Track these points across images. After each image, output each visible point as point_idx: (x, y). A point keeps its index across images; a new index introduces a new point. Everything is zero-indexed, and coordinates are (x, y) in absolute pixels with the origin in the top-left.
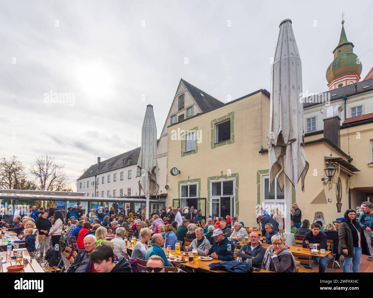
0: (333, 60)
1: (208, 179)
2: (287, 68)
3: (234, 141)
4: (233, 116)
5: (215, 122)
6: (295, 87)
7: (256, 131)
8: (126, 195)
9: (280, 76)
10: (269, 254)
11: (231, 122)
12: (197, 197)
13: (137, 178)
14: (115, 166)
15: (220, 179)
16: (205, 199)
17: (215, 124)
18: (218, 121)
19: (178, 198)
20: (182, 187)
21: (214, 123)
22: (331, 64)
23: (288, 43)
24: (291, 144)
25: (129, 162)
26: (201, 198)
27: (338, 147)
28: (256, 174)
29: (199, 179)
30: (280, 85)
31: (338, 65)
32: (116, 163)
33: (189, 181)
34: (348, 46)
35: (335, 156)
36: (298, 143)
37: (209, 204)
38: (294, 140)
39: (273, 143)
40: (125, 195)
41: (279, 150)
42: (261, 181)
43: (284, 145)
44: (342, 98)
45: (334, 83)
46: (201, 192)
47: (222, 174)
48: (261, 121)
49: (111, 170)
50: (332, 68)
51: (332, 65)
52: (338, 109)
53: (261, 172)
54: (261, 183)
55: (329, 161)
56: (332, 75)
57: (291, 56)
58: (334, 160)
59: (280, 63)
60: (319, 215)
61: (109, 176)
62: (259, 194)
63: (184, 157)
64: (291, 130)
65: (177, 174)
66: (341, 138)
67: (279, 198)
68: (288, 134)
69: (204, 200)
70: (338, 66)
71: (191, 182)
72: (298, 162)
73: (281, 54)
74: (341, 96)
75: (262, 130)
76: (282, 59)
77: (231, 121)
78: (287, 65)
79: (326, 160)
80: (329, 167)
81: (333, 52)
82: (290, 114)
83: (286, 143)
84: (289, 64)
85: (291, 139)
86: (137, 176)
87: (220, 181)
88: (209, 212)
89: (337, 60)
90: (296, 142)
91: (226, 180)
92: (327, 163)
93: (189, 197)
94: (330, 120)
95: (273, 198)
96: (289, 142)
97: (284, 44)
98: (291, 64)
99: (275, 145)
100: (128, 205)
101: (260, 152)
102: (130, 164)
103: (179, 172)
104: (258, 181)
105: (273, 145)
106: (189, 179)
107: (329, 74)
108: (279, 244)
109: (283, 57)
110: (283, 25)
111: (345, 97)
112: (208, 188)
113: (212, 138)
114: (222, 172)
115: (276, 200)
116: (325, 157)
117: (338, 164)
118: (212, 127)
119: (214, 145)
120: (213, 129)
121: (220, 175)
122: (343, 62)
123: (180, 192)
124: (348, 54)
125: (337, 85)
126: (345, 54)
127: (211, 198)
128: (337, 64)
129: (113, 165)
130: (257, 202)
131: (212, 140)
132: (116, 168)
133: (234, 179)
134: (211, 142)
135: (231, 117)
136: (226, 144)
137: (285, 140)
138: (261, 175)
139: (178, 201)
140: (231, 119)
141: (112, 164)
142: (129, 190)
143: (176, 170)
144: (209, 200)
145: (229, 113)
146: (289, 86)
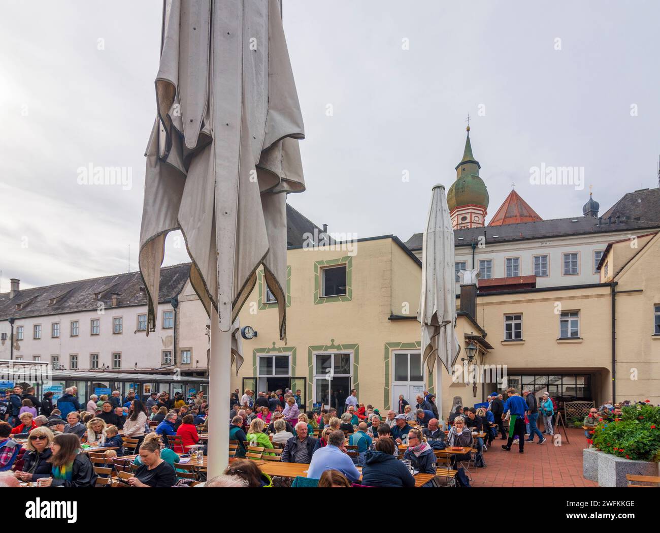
0: (456, 180)
1: (309, 350)
2: (442, 242)
3: (351, 298)
4: (350, 262)
5: (321, 266)
6: (450, 264)
7: (383, 290)
8: (108, 367)
9: (435, 249)
10: (452, 433)
11: (347, 271)
12: (290, 375)
13: (138, 334)
14: (70, 304)
15: (329, 350)
16: (305, 378)
17: (321, 268)
18: (326, 265)
19: (252, 376)
20: (261, 358)
21: (319, 266)
22: (453, 185)
23: (442, 214)
24: (445, 326)
25: (115, 301)
26: (296, 376)
27: (475, 320)
28: (384, 348)
29: (293, 348)
30: (435, 259)
31: (461, 188)
32: (73, 299)
33: (274, 349)
34: (474, 165)
35: (476, 334)
36: (452, 326)
37: (310, 386)
38: (448, 322)
39: (426, 322)
40: (106, 366)
41: (432, 329)
42: (390, 356)
43: (437, 325)
44: (471, 245)
45: (457, 213)
46: (296, 368)
47: (333, 344)
48: (391, 277)
49: (59, 311)
50: (454, 191)
51: (454, 187)
52: (476, 275)
53: (390, 344)
54: (390, 359)
55: (469, 339)
56: (454, 201)
57: (446, 230)
58: (474, 338)
59: (435, 234)
60: (457, 400)
61: (57, 324)
62: (387, 374)
63: (264, 310)
64: (446, 311)
65: (252, 337)
66: (478, 308)
67: (413, 379)
68: (443, 315)
69: (302, 381)
70: (462, 190)
71: (279, 352)
72: (452, 345)
73: (436, 223)
74: (469, 242)
75: (391, 290)
76: (437, 230)
77: (347, 269)
78: (442, 237)
79: (466, 338)
80: (469, 347)
81: (457, 168)
82: (444, 293)
83: (440, 324)
84: (444, 238)
85: (446, 320)
86: (138, 331)
87: (329, 353)
88: (310, 398)
89: (461, 182)
90: (451, 324)
91: (339, 352)
92: (467, 340)
93: (274, 375)
94: (468, 288)
95: (405, 379)
96: (444, 324)
97: (438, 213)
98: (445, 238)
99: (429, 324)
100: (148, 387)
101: (389, 319)
102: (117, 304)
103: (256, 334)
104: (387, 357)
105: (426, 324)
106: (274, 346)
107: (451, 198)
108: (460, 423)
109: (438, 229)
110: (436, 189)
111: (474, 245)
112: (310, 362)
113: (316, 288)
114: (333, 341)
115: (409, 383)
116: (465, 334)
117: (477, 342)
118: (316, 270)
119: (319, 299)
120: (318, 275)
121: (330, 344)
122: (468, 186)
123: (256, 367)
124: (473, 177)
125: (460, 217)
126: (470, 176)
127: (314, 378)
128: (460, 186)
129: (65, 301)
130: (384, 385)
131: (315, 290)
132: (75, 310)
133: (351, 352)
134: (315, 294)
135: (347, 262)
136: (340, 301)
137: (439, 321)
138: (390, 349)
139: (252, 381)
140: (347, 266)
141: (63, 299)
142: (117, 357)
143: (250, 330)
144: (311, 380)
145: (344, 256)
146: (444, 262)
